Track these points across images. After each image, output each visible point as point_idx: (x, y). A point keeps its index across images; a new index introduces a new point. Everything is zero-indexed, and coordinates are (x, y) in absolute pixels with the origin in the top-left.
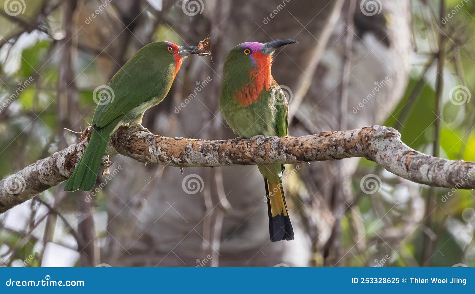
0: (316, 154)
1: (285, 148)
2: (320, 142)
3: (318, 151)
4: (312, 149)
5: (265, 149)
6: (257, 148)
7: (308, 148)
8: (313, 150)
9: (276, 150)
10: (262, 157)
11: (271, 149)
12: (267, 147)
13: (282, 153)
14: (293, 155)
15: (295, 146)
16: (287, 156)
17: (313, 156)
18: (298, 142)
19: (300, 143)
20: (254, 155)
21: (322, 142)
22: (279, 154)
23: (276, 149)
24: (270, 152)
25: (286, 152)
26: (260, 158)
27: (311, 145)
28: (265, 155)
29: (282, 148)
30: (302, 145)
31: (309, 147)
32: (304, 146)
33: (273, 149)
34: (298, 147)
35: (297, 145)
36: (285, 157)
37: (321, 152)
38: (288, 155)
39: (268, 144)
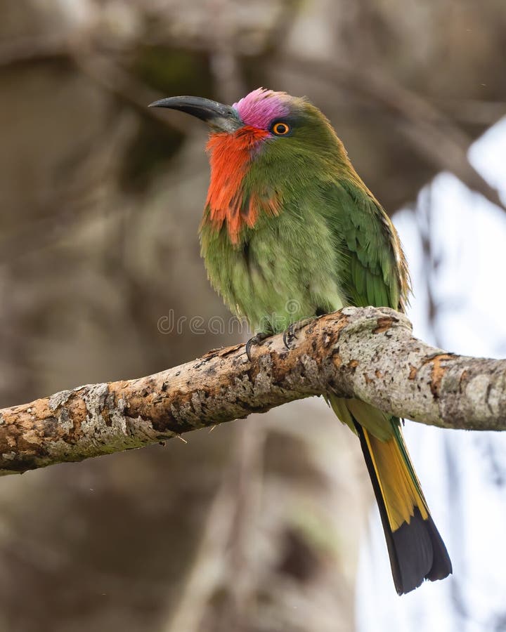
0: (203, 405)
1: (121, 404)
2: (211, 371)
3: (207, 395)
4: (190, 394)
5: (71, 415)
6: (52, 417)
7: (180, 393)
8: (194, 394)
9: (101, 412)
10: (65, 438)
11: (87, 412)
12: (76, 411)
13: (114, 418)
14: (144, 418)
15: (146, 394)
16: (128, 424)
17: (193, 410)
18: (154, 385)
19: (160, 386)
20: (46, 435)
21: (215, 372)
22: (109, 423)
23: (99, 410)
24: (84, 422)
25: (126, 413)
26: (61, 441)
27: (188, 383)
28: (72, 430)
29: (115, 405)
30: (165, 388)
31: (184, 389)
32: (170, 391)
33: (93, 411)
34: (155, 395)
35: (153, 392)
36: (124, 426)
37: (213, 397)
38: (131, 420)
39: (80, 401)
